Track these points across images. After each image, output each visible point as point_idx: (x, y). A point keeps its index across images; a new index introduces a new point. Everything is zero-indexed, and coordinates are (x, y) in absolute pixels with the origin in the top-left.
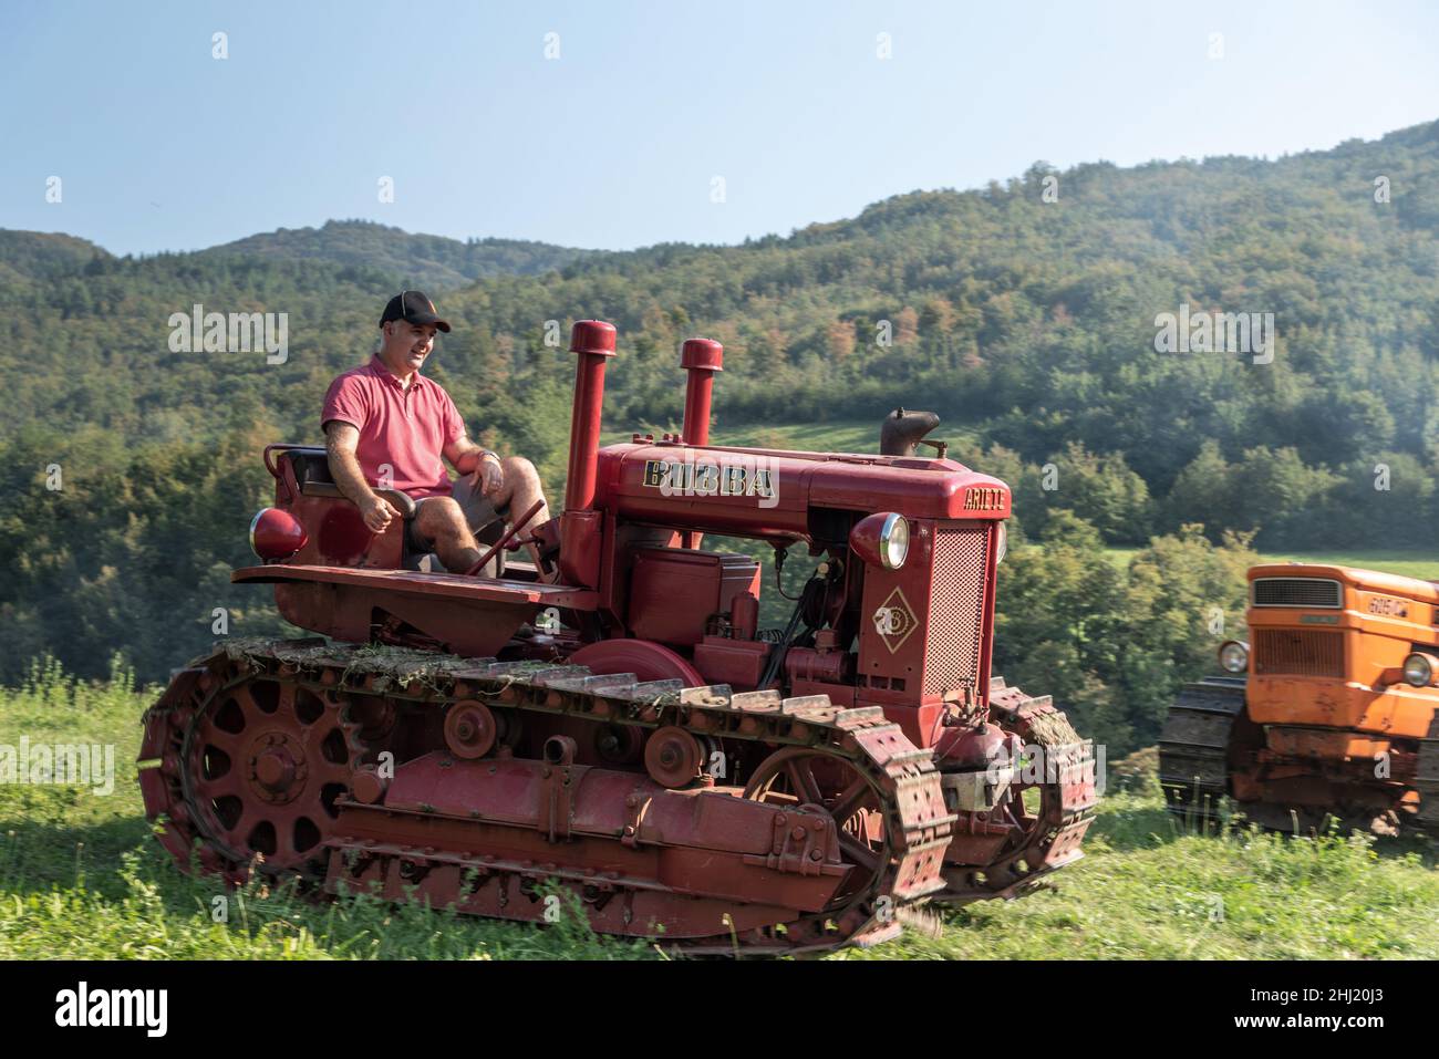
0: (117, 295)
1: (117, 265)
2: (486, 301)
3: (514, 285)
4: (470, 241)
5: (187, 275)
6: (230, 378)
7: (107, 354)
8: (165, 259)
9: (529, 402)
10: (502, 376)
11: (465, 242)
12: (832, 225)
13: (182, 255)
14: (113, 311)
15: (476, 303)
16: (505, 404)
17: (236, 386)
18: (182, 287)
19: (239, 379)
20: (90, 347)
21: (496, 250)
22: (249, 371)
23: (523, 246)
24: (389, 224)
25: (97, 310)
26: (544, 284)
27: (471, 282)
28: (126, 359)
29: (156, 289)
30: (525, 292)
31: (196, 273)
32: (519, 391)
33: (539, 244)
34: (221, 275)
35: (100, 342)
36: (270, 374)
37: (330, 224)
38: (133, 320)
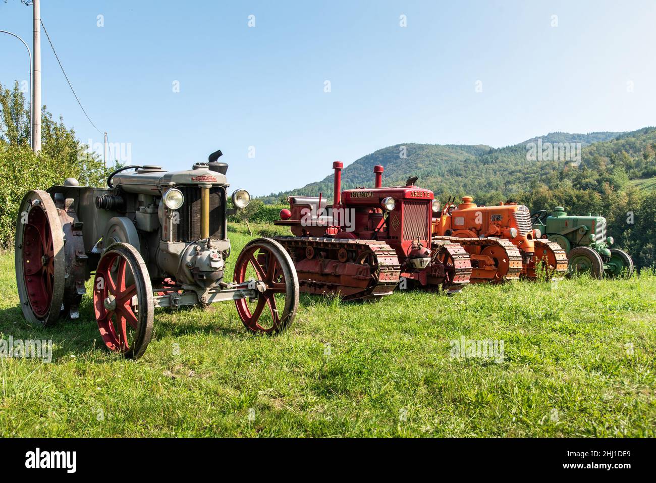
0: (497, 158)
1: (496, 151)
2: (595, 148)
3: (603, 144)
5: (514, 151)
6: (528, 175)
7: (495, 173)
8: (508, 148)
9: (613, 174)
10: (604, 167)
11: (586, 134)
13: (512, 146)
14: (496, 162)
15: (592, 149)
16: (606, 175)
17: (529, 177)
18: (513, 154)
19: (530, 176)
20: (491, 171)
21: (595, 135)
22: (532, 173)
23: (603, 133)
24: (565, 132)
25: (492, 162)
26: (611, 142)
27: (590, 145)
28: (500, 174)
29: (506, 155)
30: (606, 145)
31: (516, 150)
32: (610, 171)
33: (607, 132)
34: (522, 150)
35: (493, 170)
36: (538, 174)
37: (549, 134)
38: (501, 164)
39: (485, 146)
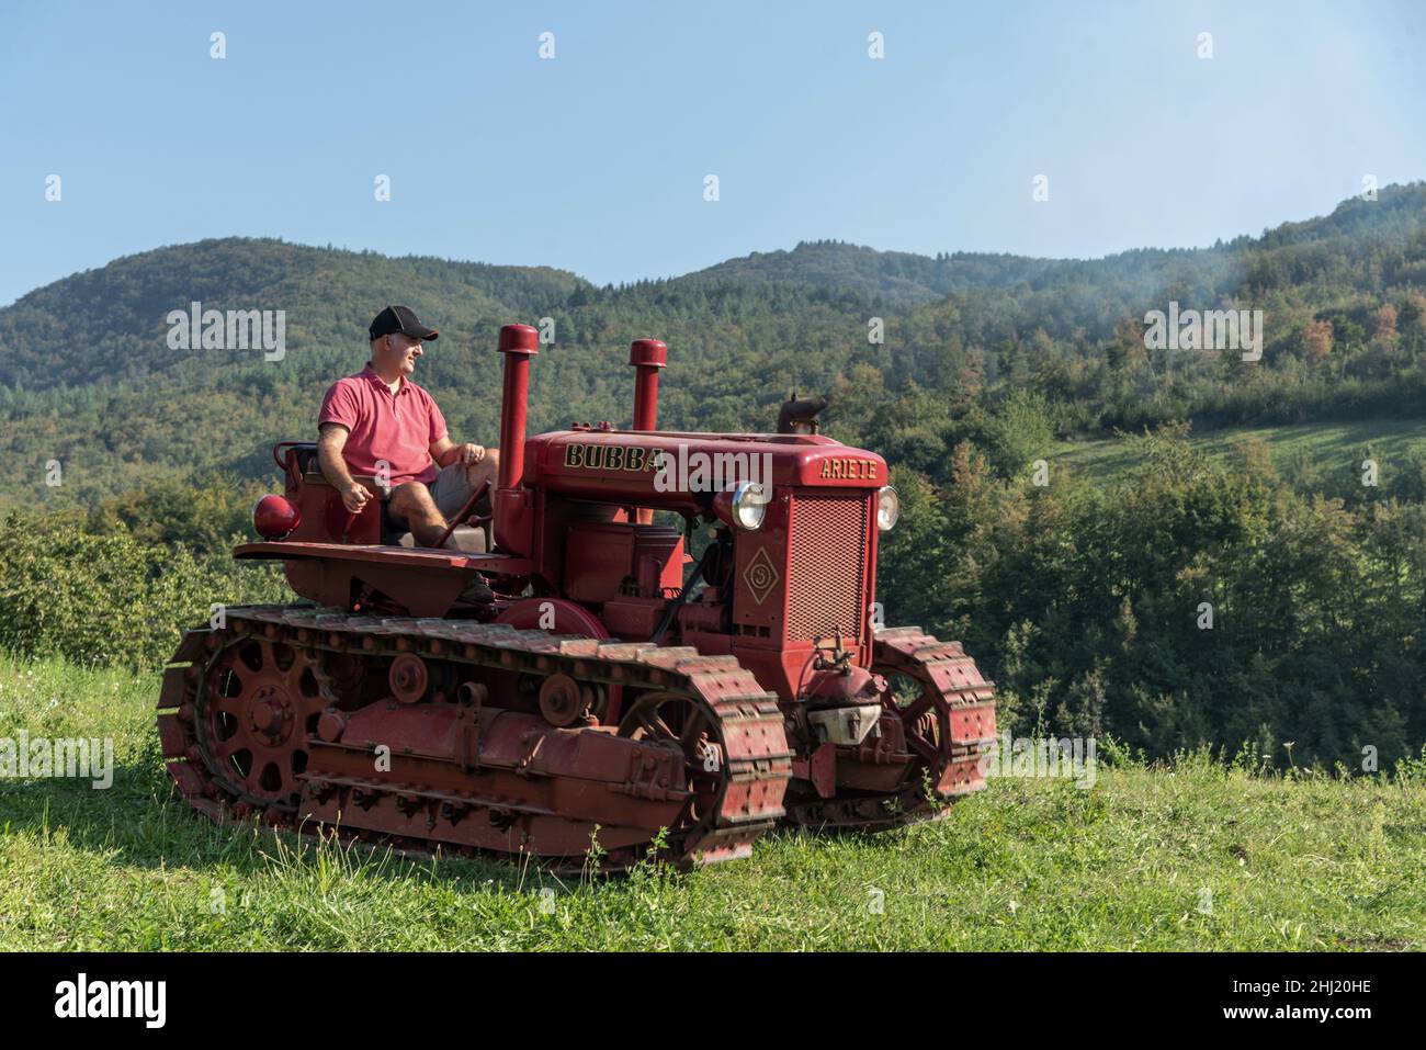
0: (599, 324)
1: (599, 295)
2: (956, 315)
3: (984, 298)
4: (940, 255)
5: (665, 302)
6: (710, 400)
7: (591, 382)
8: (644, 287)
9: (1002, 414)
10: (975, 389)
11: (934, 257)
12: (1303, 223)
13: (660, 282)
14: (595, 340)
15: (947, 317)
16: (978, 416)
17: (715, 408)
18: (660, 313)
19: (718, 401)
20: (575, 375)
21: (963, 265)
22: (727, 393)
23: (992, 259)
24: (859, 244)
25: (581, 339)
26: (1014, 296)
27: (942, 297)
28: (609, 386)
29: (637, 317)
30: (995, 305)
31: (673, 300)
32: (992, 404)
33: (1007, 256)
34: (698, 301)
35: (584, 371)
36: (748, 396)
37: (801, 245)
38: (615, 348)
39: (561, 274)
